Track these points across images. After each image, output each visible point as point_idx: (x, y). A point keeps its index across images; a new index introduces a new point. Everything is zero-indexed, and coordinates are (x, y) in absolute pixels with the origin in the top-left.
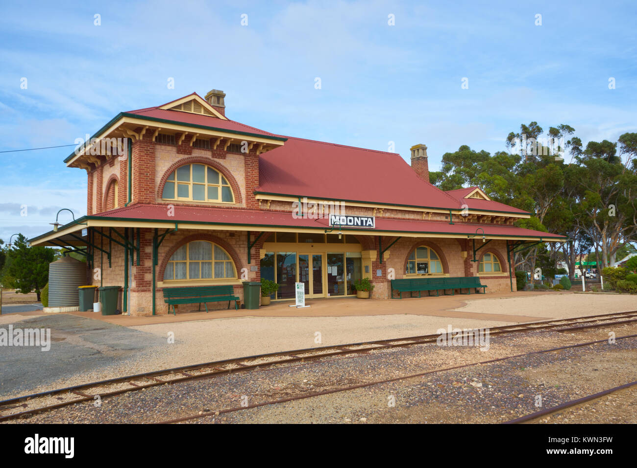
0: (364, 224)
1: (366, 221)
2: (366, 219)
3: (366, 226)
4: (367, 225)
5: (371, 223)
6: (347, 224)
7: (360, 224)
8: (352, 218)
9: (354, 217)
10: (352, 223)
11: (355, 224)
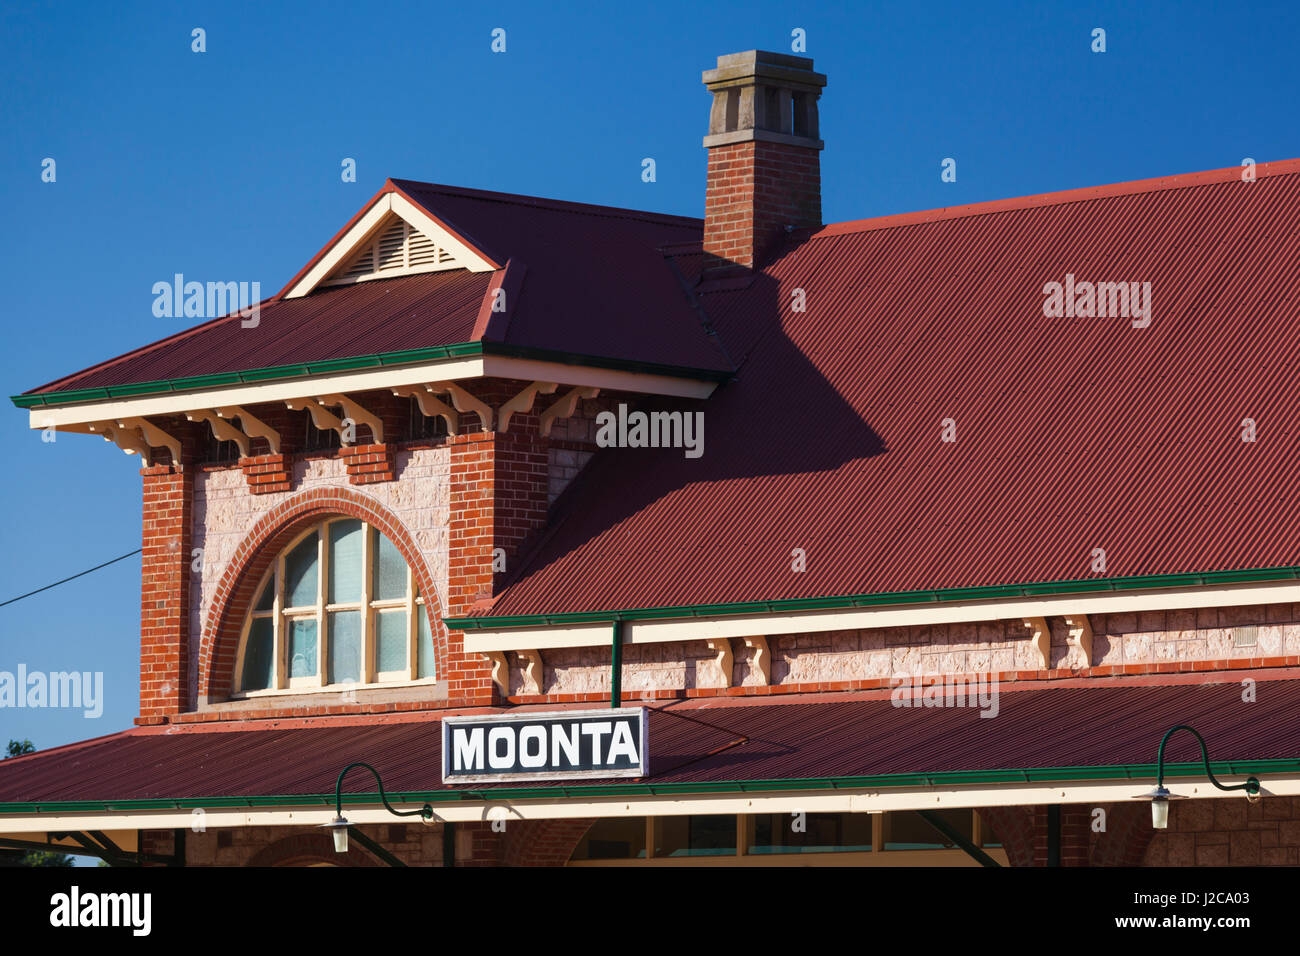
0: (597, 760)
1: (606, 740)
2: (606, 728)
3: (604, 766)
4: (611, 760)
5: (628, 748)
6: (518, 767)
7: (574, 759)
8: (540, 732)
9: (548, 725)
10: (540, 760)
11: (556, 762)
